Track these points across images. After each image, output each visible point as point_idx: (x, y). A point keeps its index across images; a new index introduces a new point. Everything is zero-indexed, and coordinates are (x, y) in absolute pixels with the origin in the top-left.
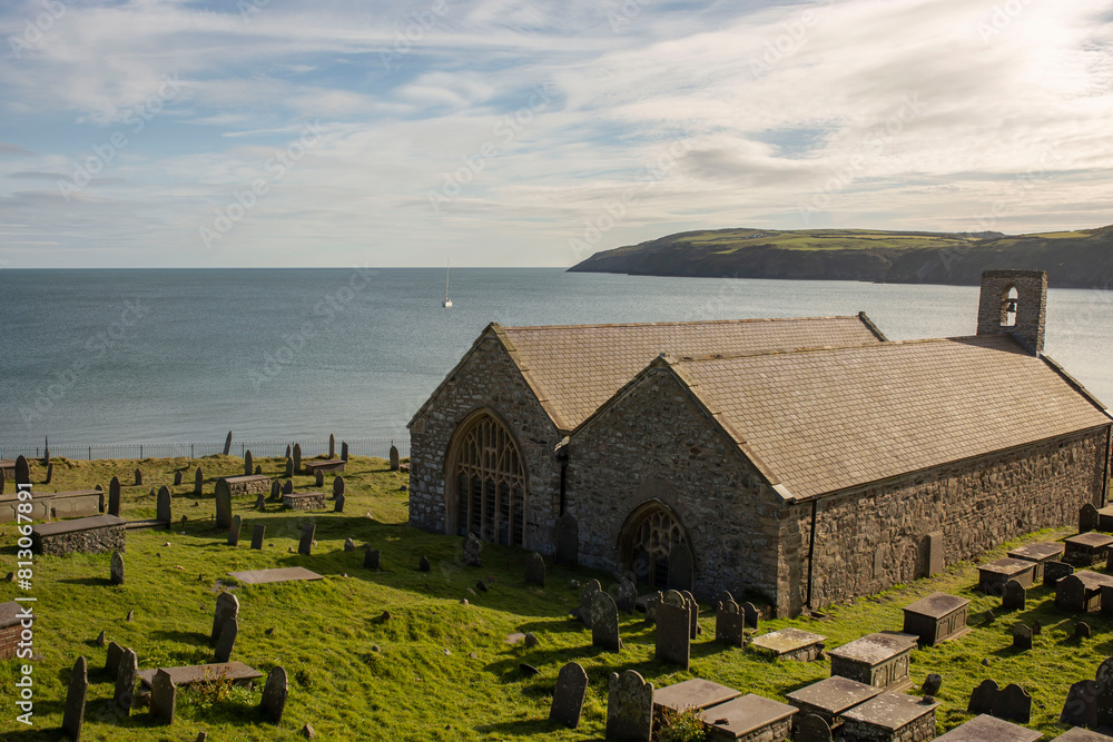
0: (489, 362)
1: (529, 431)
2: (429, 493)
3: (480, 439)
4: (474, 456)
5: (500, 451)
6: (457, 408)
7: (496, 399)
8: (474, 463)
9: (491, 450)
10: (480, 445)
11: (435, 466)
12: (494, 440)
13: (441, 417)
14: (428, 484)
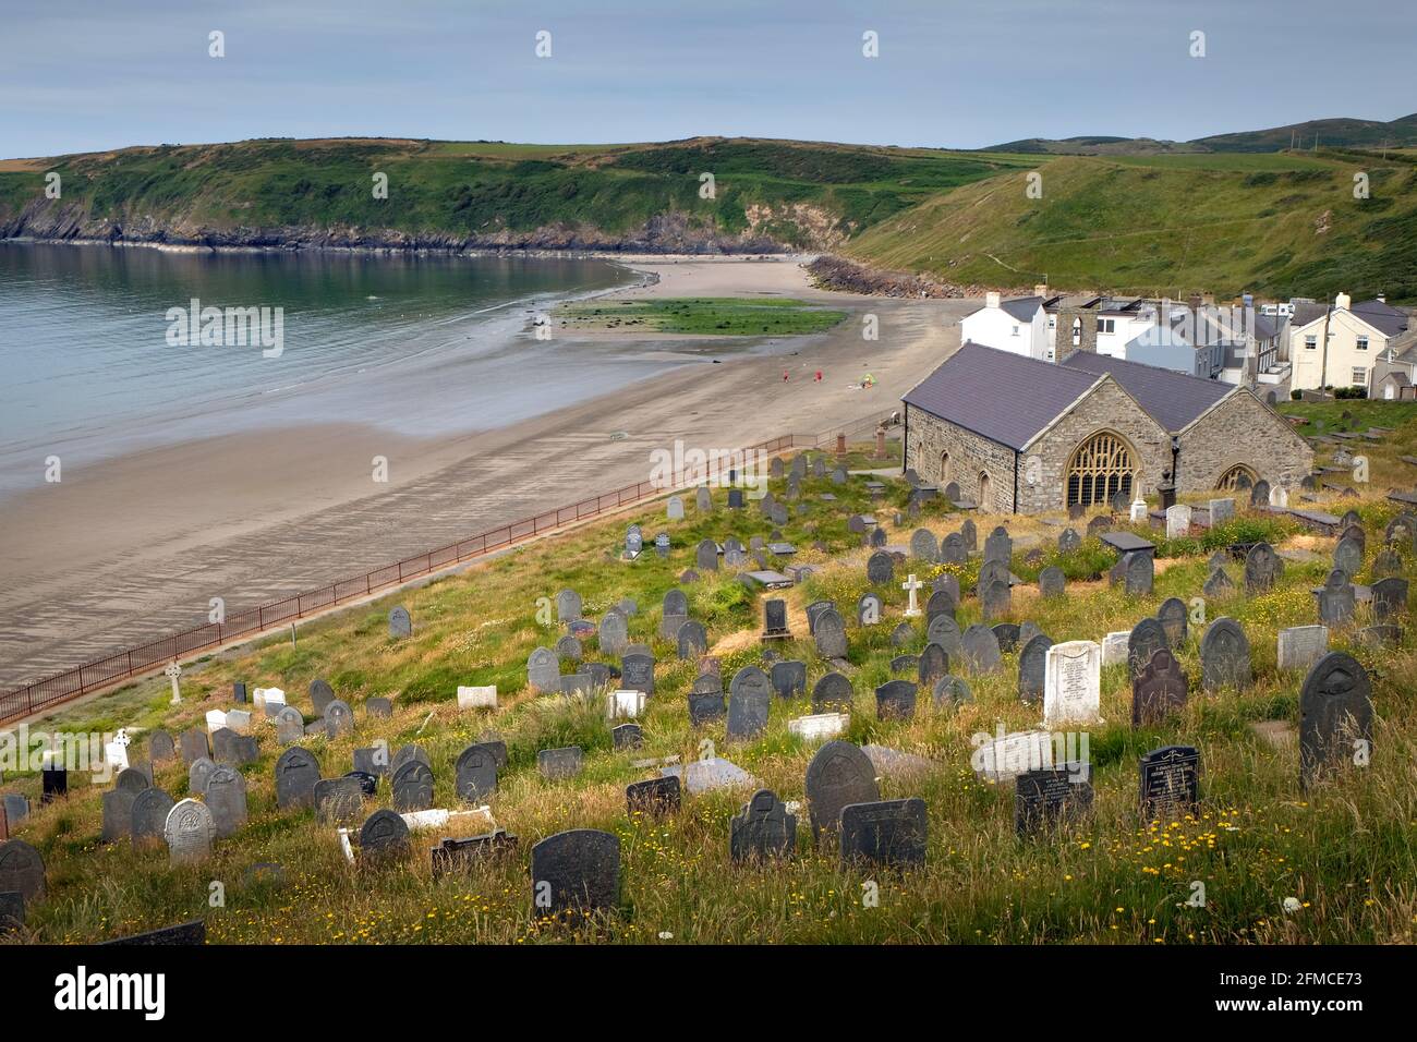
0: (1107, 399)
1: (1144, 437)
2: (1045, 493)
3: (1092, 450)
4: (1085, 462)
5: (1111, 454)
6: (1076, 431)
7: (1113, 422)
8: (1085, 466)
9: (1102, 455)
10: (1092, 454)
11: (1053, 475)
12: (1106, 448)
13: (1059, 439)
14: (1044, 488)
